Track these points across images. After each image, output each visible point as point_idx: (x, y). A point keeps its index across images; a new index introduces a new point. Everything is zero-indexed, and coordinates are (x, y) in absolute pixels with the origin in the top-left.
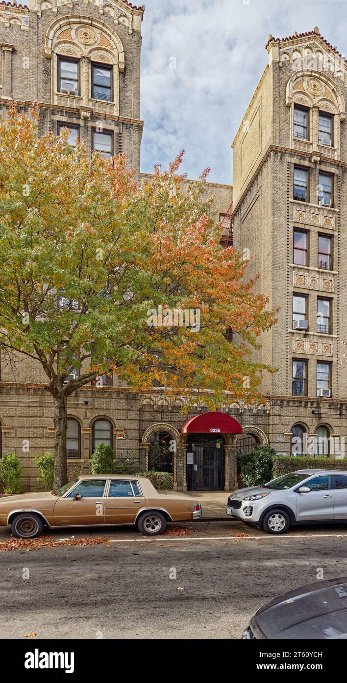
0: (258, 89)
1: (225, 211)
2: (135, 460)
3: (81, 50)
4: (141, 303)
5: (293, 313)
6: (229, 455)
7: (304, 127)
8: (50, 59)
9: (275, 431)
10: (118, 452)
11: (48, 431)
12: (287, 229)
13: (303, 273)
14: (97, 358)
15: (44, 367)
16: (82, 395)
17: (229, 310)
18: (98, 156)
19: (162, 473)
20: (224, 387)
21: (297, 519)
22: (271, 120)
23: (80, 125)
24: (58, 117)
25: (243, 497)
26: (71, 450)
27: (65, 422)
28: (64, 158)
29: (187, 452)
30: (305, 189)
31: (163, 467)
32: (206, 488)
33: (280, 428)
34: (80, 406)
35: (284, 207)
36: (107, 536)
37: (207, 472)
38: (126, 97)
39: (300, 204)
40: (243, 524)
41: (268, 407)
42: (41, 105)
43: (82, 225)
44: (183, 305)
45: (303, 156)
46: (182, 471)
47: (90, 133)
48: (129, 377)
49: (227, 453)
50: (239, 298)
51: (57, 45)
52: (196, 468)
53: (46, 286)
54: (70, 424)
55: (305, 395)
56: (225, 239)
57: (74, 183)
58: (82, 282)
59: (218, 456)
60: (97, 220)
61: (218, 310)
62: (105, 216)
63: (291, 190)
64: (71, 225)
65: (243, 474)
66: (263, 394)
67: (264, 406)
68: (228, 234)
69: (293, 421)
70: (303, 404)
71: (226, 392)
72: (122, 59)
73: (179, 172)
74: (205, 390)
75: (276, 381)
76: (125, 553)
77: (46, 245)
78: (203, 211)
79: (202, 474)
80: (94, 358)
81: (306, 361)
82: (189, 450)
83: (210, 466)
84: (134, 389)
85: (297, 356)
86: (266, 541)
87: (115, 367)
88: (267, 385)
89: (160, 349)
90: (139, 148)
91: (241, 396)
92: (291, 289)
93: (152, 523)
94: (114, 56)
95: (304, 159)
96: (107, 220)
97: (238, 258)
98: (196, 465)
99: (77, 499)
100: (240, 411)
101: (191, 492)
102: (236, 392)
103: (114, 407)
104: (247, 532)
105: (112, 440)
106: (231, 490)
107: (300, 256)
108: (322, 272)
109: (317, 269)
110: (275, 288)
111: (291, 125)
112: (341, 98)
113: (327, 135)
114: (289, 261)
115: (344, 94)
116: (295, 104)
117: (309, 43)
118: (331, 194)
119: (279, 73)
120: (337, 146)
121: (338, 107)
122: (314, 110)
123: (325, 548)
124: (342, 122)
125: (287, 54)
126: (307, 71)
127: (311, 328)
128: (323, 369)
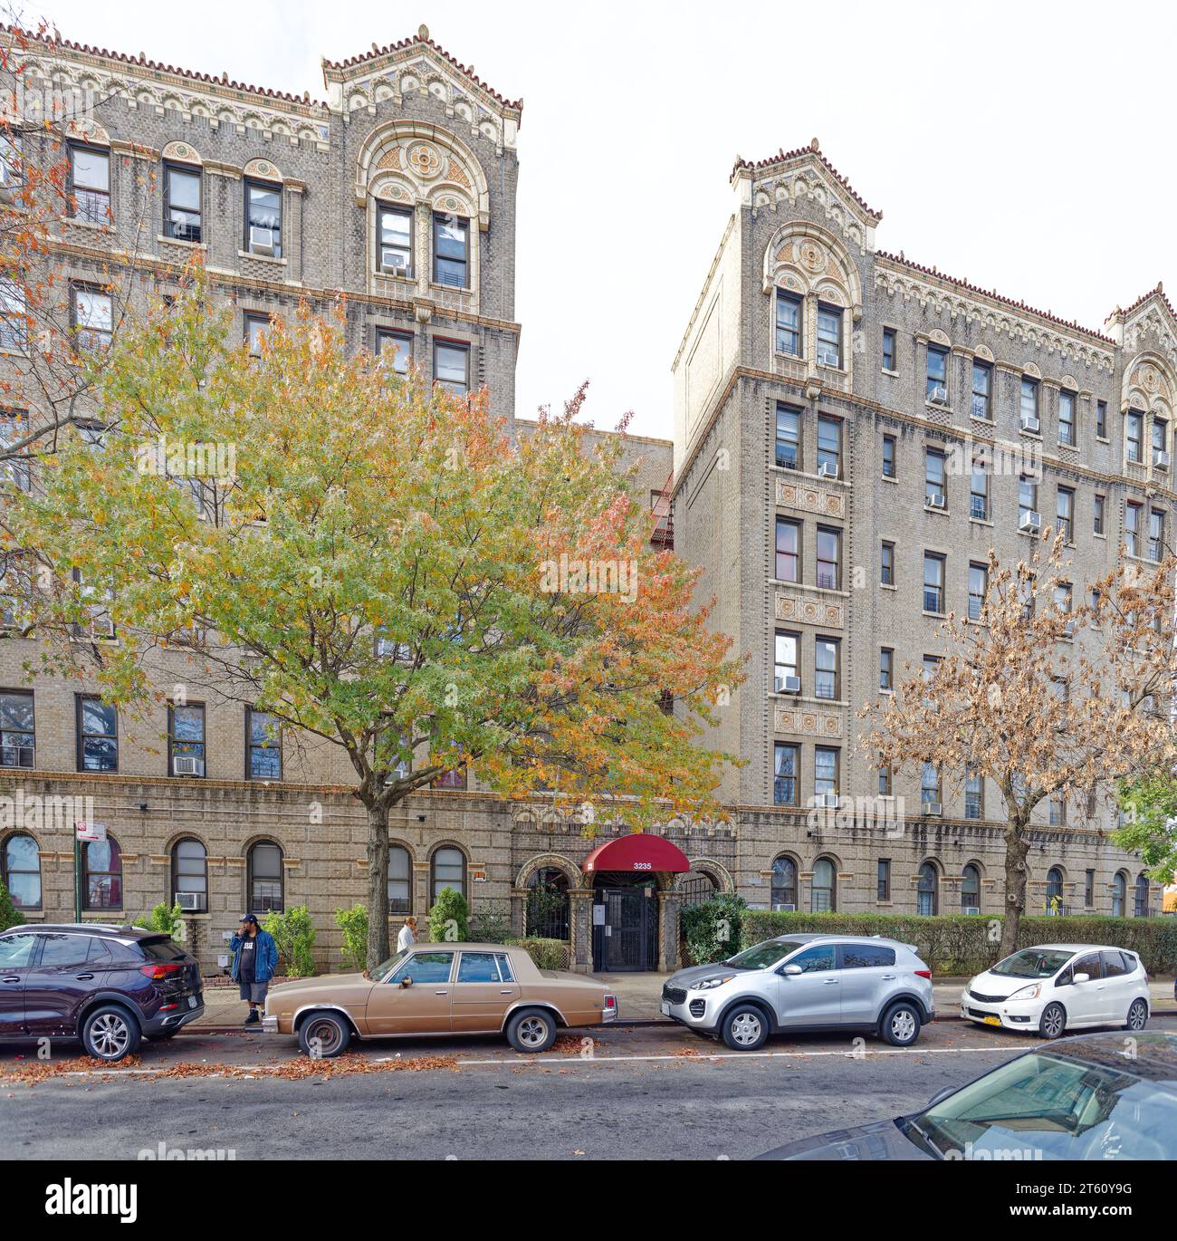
0: (717, 260)
1: (659, 486)
2: (504, 918)
3: (416, 189)
4: (515, 649)
5: (776, 664)
6: (666, 908)
7: (794, 333)
8: (365, 208)
9: (745, 868)
10: (475, 904)
11: (359, 867)
12: (766, 518)
13: (792, 596)
14: (440, 742)
15: (352, 759)
16: (414, 804)
17: (661, 659)
18: (442, 391)
19: (550, 941)
20: (656, 790)
21: (781, 1023)
22: (737, 321)
23: (413, 333)
24: (378, 319)
25: (689, 983)
26: (395, 900)
27: (386, 851)
28: (387, 395)
29: (594, 903)
30: (794, 447)
31: (553, 929)
32: (627, 968)
33: (752, 863)
34: (411, 824)
35: (759, 479)
36: (454, 1053)
37: (627, 939)
38: (491, 279)
39: (787, 474)
40: (688, 1032)
41: (733, 826)
42: (349, 297)
43: (417, 517)
44: (586, 653)
45: (792, 386)
46: (585, 937)
47: (430, 346)
48: (494, 775)
49: (663, 905)
50: (682, 640)
51: (376, 180)
52: (609, 932)
53: (355, 620)
54: (395, 854)
55: (795, 805)
56: (658, 538)
57: (403, 442)
58: (414, 614)
59: (646, 911)
60: (441, 508)
61: (648, 661)
62: (454, 499)
63: (773, 448)
64: (397, 514)
65: (690, 943)
66: (723, 803)
67: (727, 823)
68: (666, 528)
69: (775, 850)
70: (792, 821)
71: (662, 800)
72: (485, 207)
73: (579, 419)
74: (625, 797)
75: (747, 782)
76: (484, 1085)
77: (356, 552)
78: (621, 488)
79: (619, 943)
80: (434, 742)
81: (797, 746)
82: (598, 900)
83: (633, 929)
84: (502, 796)
85: (783, 738)
86: (727, 1064)
87: (471, 757)
88: (729, 792)
89: (547, 728)
90: (514, 375)
91: (686, 807)
92: (772, 623)
93: (532, 1031)
94: (471, 201)
95: (794, 392)
96: (458, 507)
97: (682, 570)
98: (610, 927)
99: (405, 986)
100: (686, 833)
101: (599, 975)
102: (677, 801)
103: (468, 826)
104: (696, 1046)
105: (464, 883)
106: (670, 971)
107: (787, 566)
108: (823, 594)
109: (815, 588)
110: (745, 622)
111: (772, 329)
112: (855, 276)
113: (831, 348)
114: (768, 574)
115: (860, 269)
116: (779, 289)
117: (802, 169)
118: (838, 454)
119: (752, 231)
120: (847, 367)
121: (849, 294)
122: (810, 300)
123: (826, 1077)
124: (857, 323)
125: (766, 193)
126: (799, 224)
127: (804, 689)
128: (826, 761)
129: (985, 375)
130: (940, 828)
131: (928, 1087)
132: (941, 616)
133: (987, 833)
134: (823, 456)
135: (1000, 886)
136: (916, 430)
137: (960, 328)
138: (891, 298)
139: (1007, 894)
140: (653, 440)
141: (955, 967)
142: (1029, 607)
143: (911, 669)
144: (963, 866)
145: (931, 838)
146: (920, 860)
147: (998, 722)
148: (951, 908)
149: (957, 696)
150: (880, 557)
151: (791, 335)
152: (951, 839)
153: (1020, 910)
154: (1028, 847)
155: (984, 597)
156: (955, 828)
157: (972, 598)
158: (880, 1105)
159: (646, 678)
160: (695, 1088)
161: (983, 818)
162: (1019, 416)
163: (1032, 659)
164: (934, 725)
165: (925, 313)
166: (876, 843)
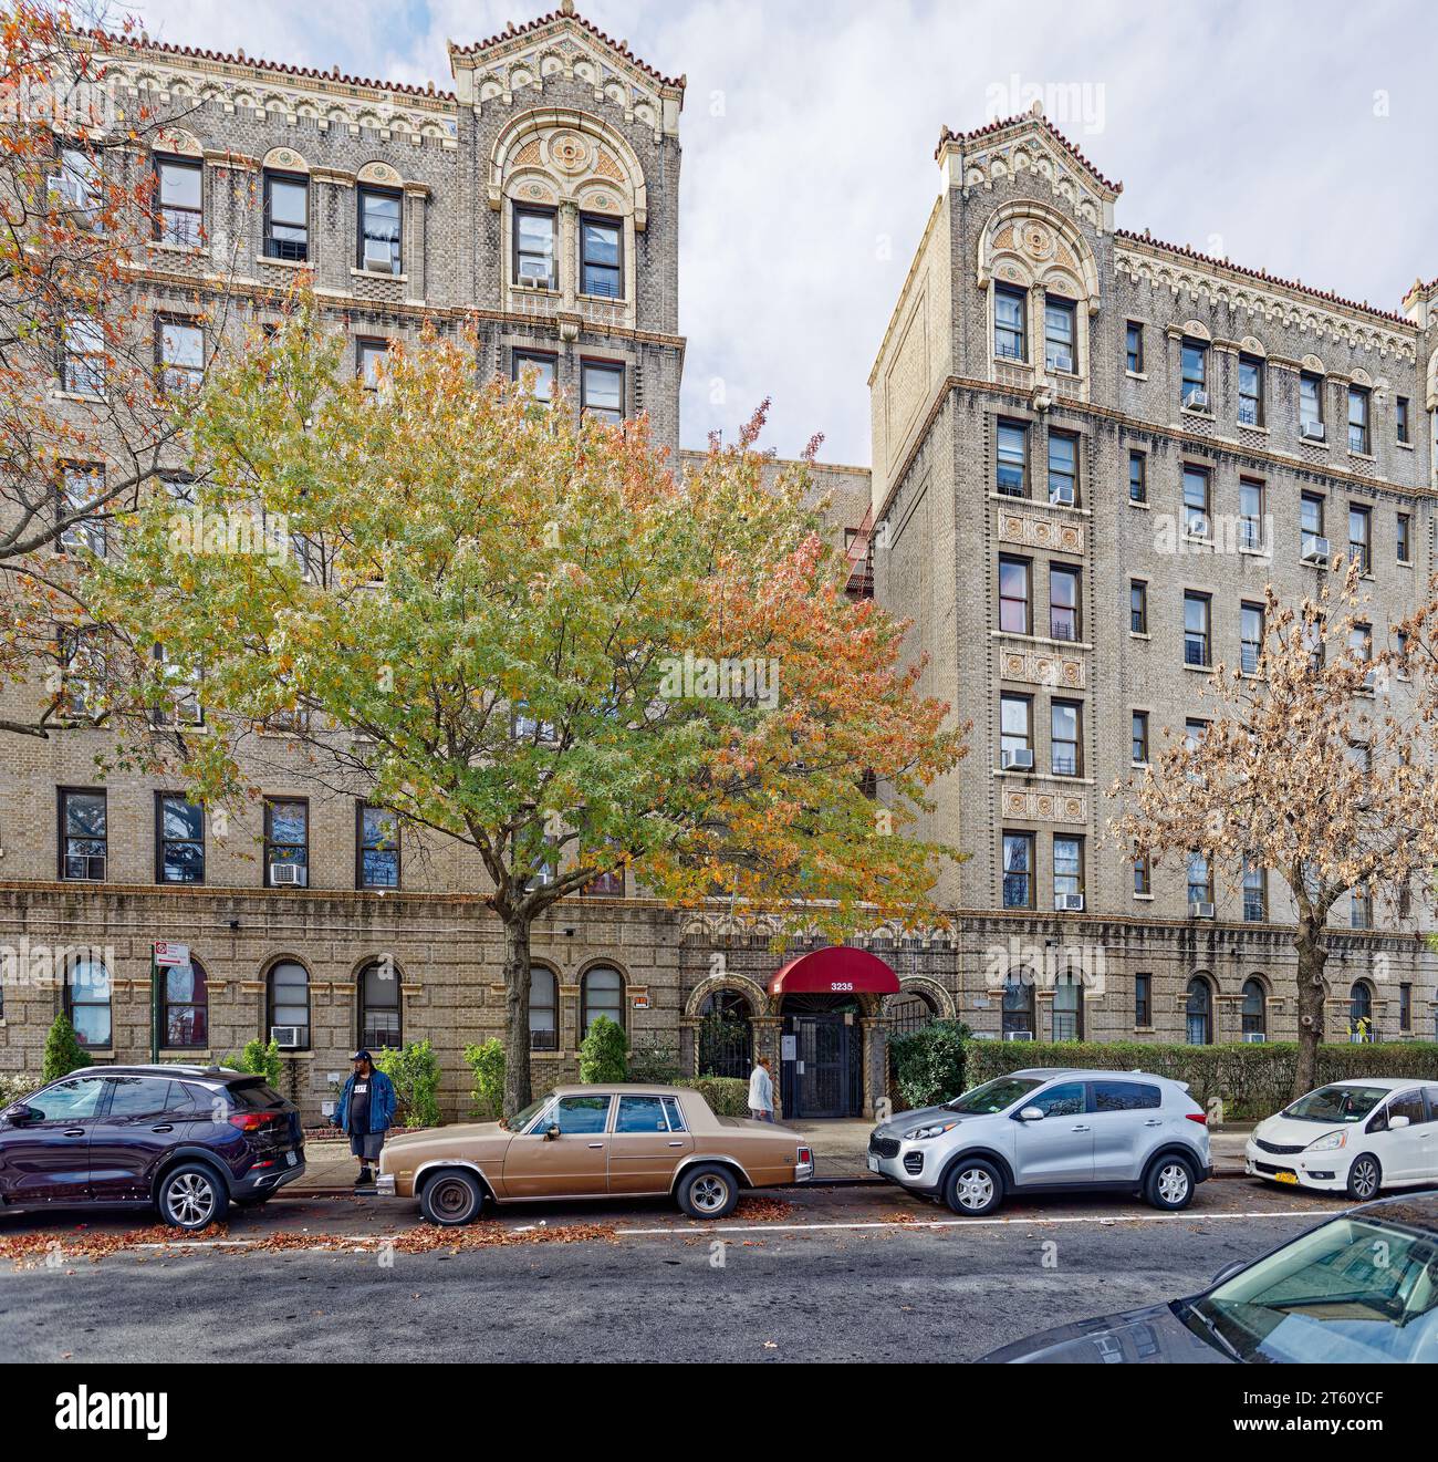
0: (921, 251)
1: (855, 524)
2: (670, 1053)
3: (560, 186)
4: (683, 724)
5: (1003, 734)
6: (872, 1038)
7: (1017, 333)
8: (499, 212)
9: (969, 987)
10: (635, 1036)
11: (493, 992)
12: (986, 557)
13: (1020, 651)
14: (592, 839)
15: (486, 862)
16: (561, 916)
17: (865, 732)
18: (593, 420)
19: (730, 1081)
20: (860, 892)
21: (1019, 1182)
22: (948, 321)
23: (557, 353)
24: (515, 339)
25: (903, 1132)
26: (538, 1033)
27: (527, 973)
28: (526, 427)
29: (782, 1033)
30: (1019, 470)
31: (731, 1066)
32: (824, 1113)
33: (977, 981)
34: (557, 939)
35: (978, 510)
36: (612, 1221)
37: (825, 1077)
38: (650, 286)
39: (1011, 503)
40: (903, 1194)
41: (953, 936)
42: (482, 315)
43: (564, 569)
44: (770, 726)
45: (1015, 397)
47: (577, 369)
48: (658, 878)
49: (868, 1036)
50: (887, 708)
51: (512, 178)
52: (801, 1068)
53: (489, 695)
54: (538, 977)
55: (1031, 908)
56: (855, 584)
57: (547, 482)
58: (561, 685)
59: (848, 1042)
60: (593, 558)
61: (845, 734)
62: (609, 546)
63: (993, 472)
64: (541, 568)
65: (902, 1081)
66: (943, 906)
67: (945, 932)
68: (864, 573)
70: (1027, 928)
71: (865, 904)
72: (642, 203)
73: (757, 447)
74: (819, 902)
75: (970, 880)
76: (650, 1260)
77: (491, 613)
78: (810, 526)
79: (814, 1082)
80: (586, 841)
81: (1030, 835)
82: (787, 1029)
83: (831, 1065)
84: (668, 903)
85: (1013, 825)
86: (952, 1233)
87: (630, 856)
88: (950, 888)
89: (723, 818)
90: (678, 398)
91: (895, 912)
92: (997, 685)
93: (708, 1192)
94: (625, 197)
95: (1018, 403)
96: (613, 556)
97: (885, 623)
98: (802, 1063)
99: (551, 1137)
100: (895, 944)
101: (791, 1121)
102: (884, 905)
103: (627, 940)
104: (913, 1212)
105: (622, 1010)
107: (1014, 615)
108: (1059, 647)
109: (1049, 641)
110: (963, 683)
111: (990, 330)
112: (1091, 263)
113: (1063, 348)
114: (990, 625)
115: (1096, 253)
116: (998, 282)
117: (1023, 139)
118: (1075, 477)
119: (963, 214)
120: (1083, 371)
121: (1084, 283)
122: (1036, 293)
123: (1077, 1250)
124: (1094, 317)
125: (980, 168)
126: (1020, 204)
127: (1038, 764)
128: (1067, 853)
129: (1255, 372)
130: (1212, 933)
131: (1209, 1262)
132: (1207, 669)
133: (1273, 938)
134: (1056, 480)
135: (1291, 1007)
136: (1171, 444)
137: (1221, 317)
138: (1135, 285)
139: (1300, 1015)
140: (847, 469)
141: (1235, 1109)
142: (1317, 655)
143: (1170, 737)
144: (1243, 981)
145: (1202, 947)
146: (1187, 974)
147: (1284, 799)
148: (1229, 1035)
149: (1229, 767)
150: (1129, 600)
151: (1013, 335)
152: (1227, 948)
153: (1318, 1036)
154: (1325, 956)
155: (1260, 645)
156: (1232, 933)
157: (1246, 646)
158: (1147, 1286)
159: (844, 755)
160: (911, 1264)
161: (1267, 921)
162: (1298, 420)
163: (1324, 719)
164: (1202, 805)
165: (1177, 301)
166: (1132, 954)
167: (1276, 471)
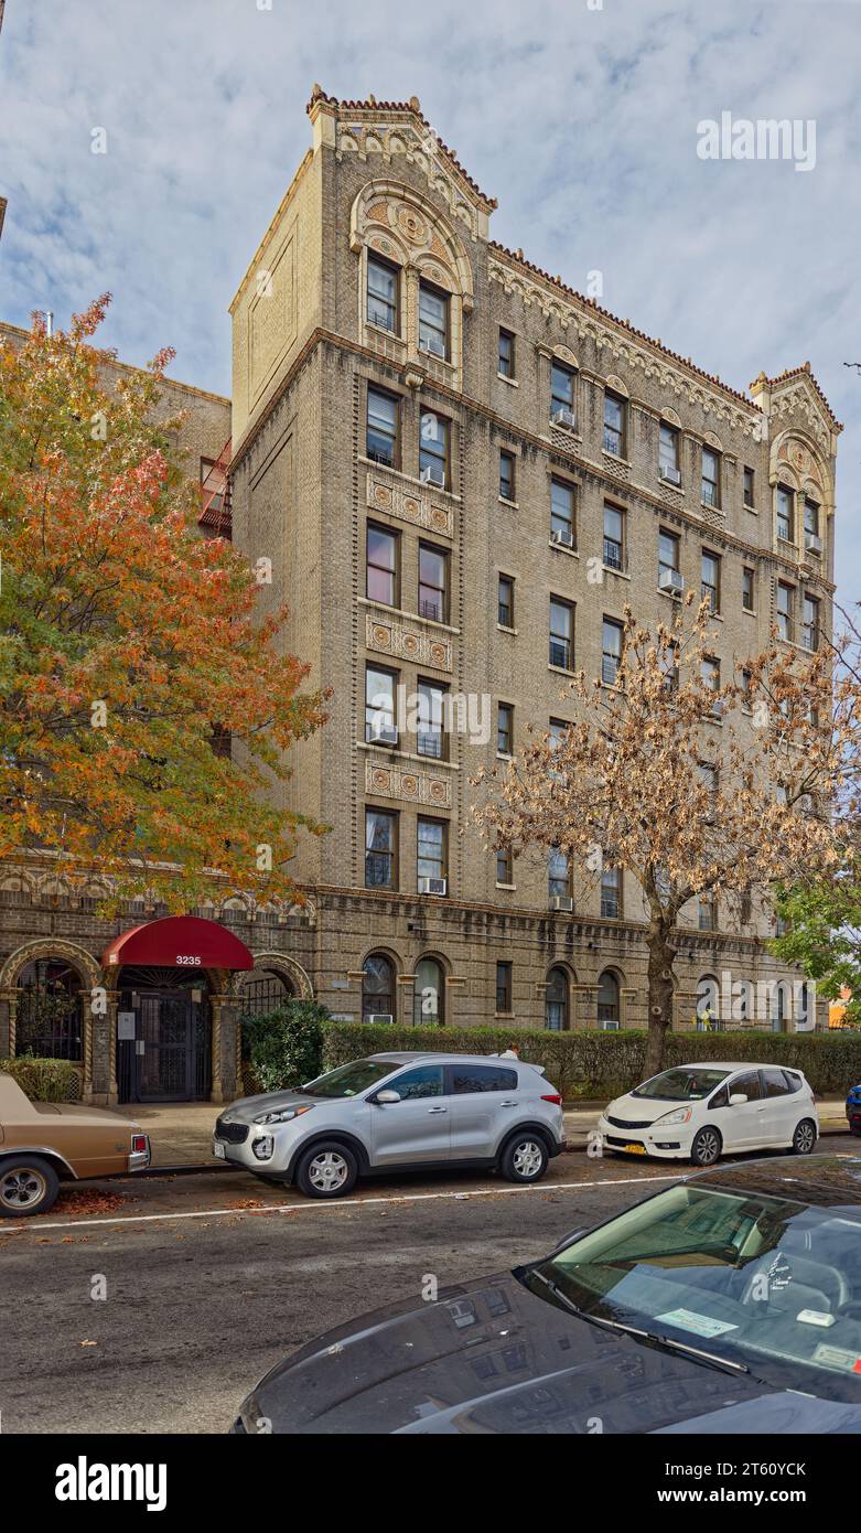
0: (290, 196)
1: (214, 455)
5: (367, 706)
6: (222, 1019)
7: (389, 306)
9: (327, 967)
12: (353, 519)
13: (387, 622)
17: (218, 681)
19: (54, 1063)
20: (206, 860)
21: (373, 1163)
22: (317, 273)
25: (252, 1116)
29: (118, 1010)
30: (390, 440)
31: (57, 1046)
32: (168, 1097)
33: (339, 961)
35: (346, 471)
37: (167, 1058)
39: (381, 470)
40: (253, 1179)
41: (312, 912)
44: (102, 658)
45: (388, 367)
46: (106, 1057)
49: (219, 1013)
50: (240, 659)
52: (141, 1049)
55: (393, 889)
56: (210, 519)
59: (195, 1022)
61: (191, 679)
63: (362, 435)
65: (255, 1063)
66: (300, 880)
67: (304, 908)
68: (221, 509)
69: (367, 945)
70: (389, 909)
71: (216, 872)
74: (161, 865)
75: (330, 855)
78: (156, 444)
79: (156, 1064)
81: (394, 814)
82: (125, 1004)
83: (175, 1045)
85: (376, 802)
86: (302, 1216)
88: (310, 859)
89: (45, 758)
91: (246, 882)
92: (362, 654)
93: (20, 1186)
95: (389, 374)
97: (241, 568)
98: (142, 1043)
100: (249, 917)
101: (129, 1107)
102: (234, 874)
104: (260, 1196)
106: (227, 1100)
107: (381, 585)
108: (427, 626)
109: (417, 618)
110: (326, 647)
111: (362, 295)
112: (466, 263)
113: (436, 334)
114: (356, 590)
115: (470, 254)
116: (370, 250)
117: (399, 126)
118: (445, 460)
119: (335, 174)
120: (456, 361)
121: (459, 278)
122: (410, 273)
123: (430, 1224)
124: (467, 314)
125: (353, 137)
126: (396, 185)
127: (403, 742)
128: (430, 835)
129: (619, 409)
130: (571, 926)
131: (560, 1227)
132: (570, 673)
133: (627, 935)
134: (426, 459)
135: (643, 997)
136: (540, 453)
137: (589, 351)
139: (650, 1006)
140: (204, 394)
141: (590, 1089)
142: (672, 678)
143: (533, 732)
144: (599, 972)
145: (561, 939)
146: (547, 964)
147: (638, 806)
148: (585, 1022)
149: (589, 770)
150: (497, 593)
151: (386, 307)
152: (585, 941)
153: (666, 1025)
154: (674, 953)
155: (620, 659)
156: (589, 928)
157: (606, 658)
158: (499, 1252)
159: (189, 703)
160: (258, 1248)
161: (622, 919)
162: (657, 462)
163: (676, 738)
164: (562, 802)
165: (547, 324)
166: (494, 942)
167: (636, 502)
